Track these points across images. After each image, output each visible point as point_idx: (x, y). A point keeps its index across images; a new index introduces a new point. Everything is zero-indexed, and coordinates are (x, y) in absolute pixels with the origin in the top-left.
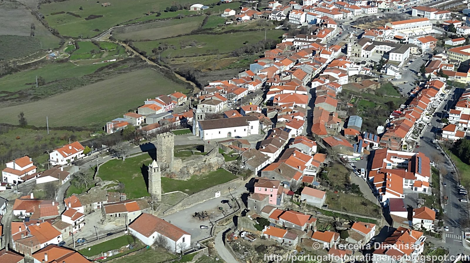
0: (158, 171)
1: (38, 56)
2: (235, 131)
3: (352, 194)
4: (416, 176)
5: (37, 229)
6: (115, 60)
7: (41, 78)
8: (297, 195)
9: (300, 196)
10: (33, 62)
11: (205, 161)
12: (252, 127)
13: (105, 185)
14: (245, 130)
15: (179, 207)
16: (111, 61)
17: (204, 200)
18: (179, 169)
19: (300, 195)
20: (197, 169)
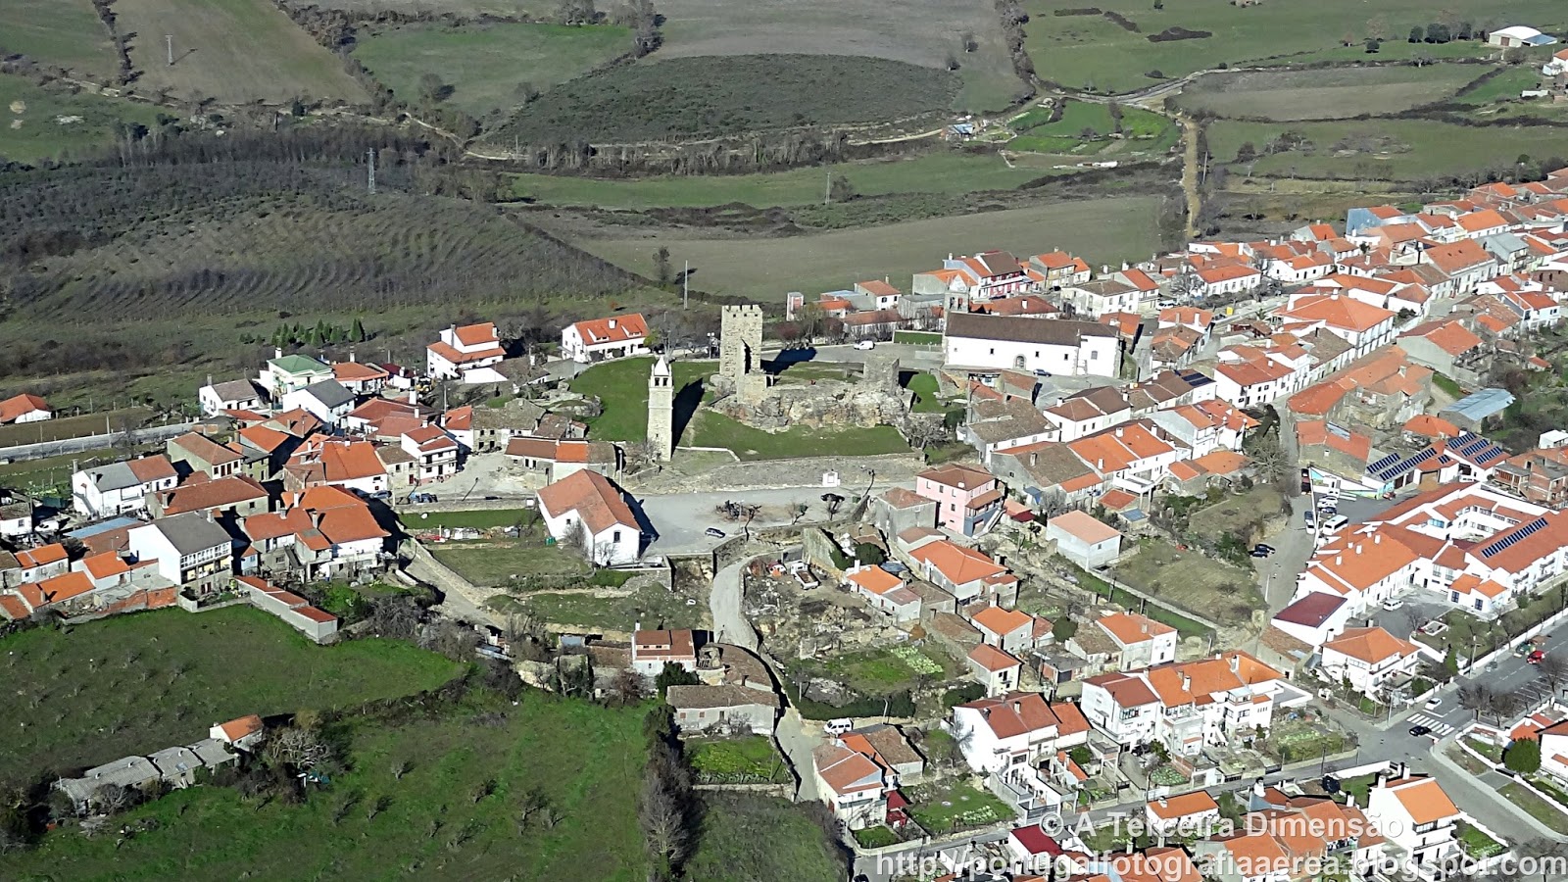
0: (665, 384)
1: (920, 127)
2: (1037, 354)
3: (1222, 561)
4: (1466, 561)
5: (340, 452)
6: (1114, 164)
7: (846, 180)
8: (1036, 524)
9: (1043, 527)
10: (894, 143)
11: (841, 397)
12: (1094, 355)
13: (558, 399)
14: (1066, 357)
15: (701, 483)
16: (1103, 165)
17: (785, 485)
18: (760, 402)
19: (1045, 525)
20: (810, 410)
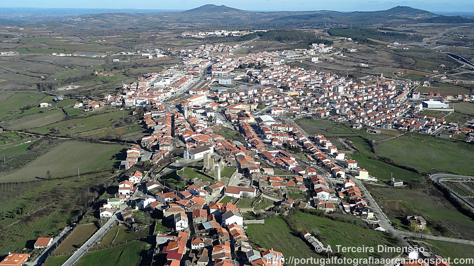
6: (30, 141)
16: (27, 142)
